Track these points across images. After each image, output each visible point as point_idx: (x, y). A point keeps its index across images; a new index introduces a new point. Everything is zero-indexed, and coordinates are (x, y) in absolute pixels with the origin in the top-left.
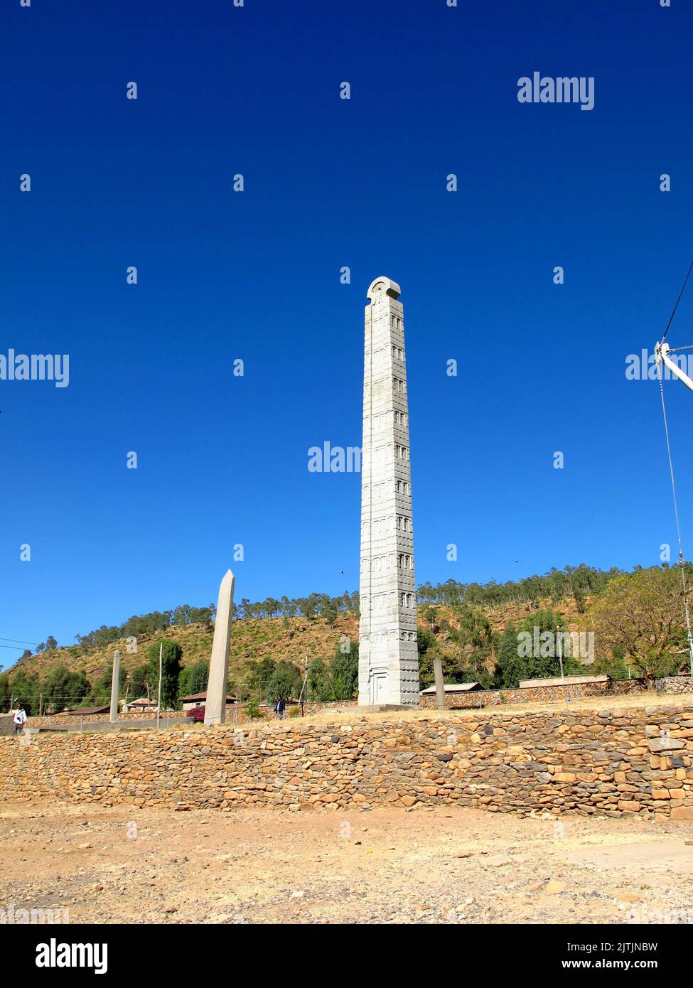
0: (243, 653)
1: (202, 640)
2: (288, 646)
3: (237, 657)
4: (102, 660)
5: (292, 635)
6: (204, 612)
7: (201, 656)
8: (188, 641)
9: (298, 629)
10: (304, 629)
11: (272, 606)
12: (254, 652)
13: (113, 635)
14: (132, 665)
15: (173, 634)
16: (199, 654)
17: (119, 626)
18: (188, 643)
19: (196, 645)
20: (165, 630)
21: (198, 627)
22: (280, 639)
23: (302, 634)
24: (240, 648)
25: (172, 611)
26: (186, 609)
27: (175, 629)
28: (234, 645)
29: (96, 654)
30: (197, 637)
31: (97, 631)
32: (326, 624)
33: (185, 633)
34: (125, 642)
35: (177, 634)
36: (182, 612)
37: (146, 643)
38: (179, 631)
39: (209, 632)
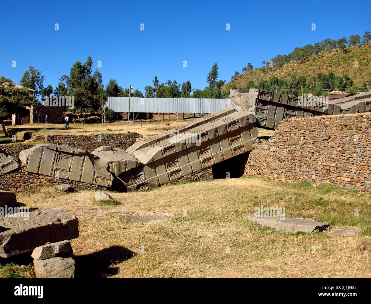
1: (342, 58)
4: (283, 74)
6: (341, 41)
7: (343, 67)
8: (333, 59)
13: (287, 59)
15: (323, 56)
16: (342, 66)
17: (287, 54)
18: (333, 61)
19: (339, 61)
20: (318, 54)
21: (337, 51)
25: (319, 43)
26: (328, 41)
27: (323, 53)
29: (278, 71)
30: (339, 57)
31: (275, 58)
33: (330, 55)
34: (293, 63)
35: (325, 56)
36: (326, 43)
37: (307, 62)
38: (326, 54)
39: (345, 53)
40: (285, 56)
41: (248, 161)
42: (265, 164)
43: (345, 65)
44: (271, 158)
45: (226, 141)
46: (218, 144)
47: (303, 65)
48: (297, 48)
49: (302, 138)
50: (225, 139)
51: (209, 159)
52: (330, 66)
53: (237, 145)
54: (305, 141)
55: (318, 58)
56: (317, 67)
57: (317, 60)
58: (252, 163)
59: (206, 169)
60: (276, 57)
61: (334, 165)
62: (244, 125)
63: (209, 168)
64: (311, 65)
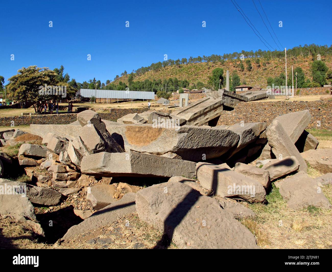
0: (194, 74)
1: (178, 70)
2: (208, 72)
3: (192, 75)
4: (146, 77)
5: (209, 68)
6: (177, 61)
8: (174, 71)
9: (211, 66)
10: (213, 66)
11: (200, 59)
12: (197, 74)
13: (147, 69)
14: (157, 79)
15: (167, 69)
19: (177, 72)
20: (165, 67)
21: (175, 66)
22: (205, 69)
23: (212, 68)
24: (192, 73)
27: (168, 67)
28: (189, 72)
30: (176, 69)
32: (220, 64)
33: (171, 68)
34: (151, 72)
35: (169, 69)
36: (169, 61)
37: (159, 72)
38: (170, 68)
39: (180, 68)
40: (146, 67)
41: (219, 120)
42: (230, 121)
43: (180, 74)
44: (234, 118)
45: (213, 111)
46: (210, 112)
47: (157, 73)
48: (153, 63)
49: (251, 109)
50: (213, 110)
51: (208, 118)
52: (172, 74)
53: (217, 113)
54: (252, 111)
55: (165, 70)
56: (165, 75)
57: (165, 71)
58: (222, 120)
59: (206, 123)
60: (141, 68)
61: (268, 119)
62: (219, 105)
63: (207, 122)
64: (162, 73)
